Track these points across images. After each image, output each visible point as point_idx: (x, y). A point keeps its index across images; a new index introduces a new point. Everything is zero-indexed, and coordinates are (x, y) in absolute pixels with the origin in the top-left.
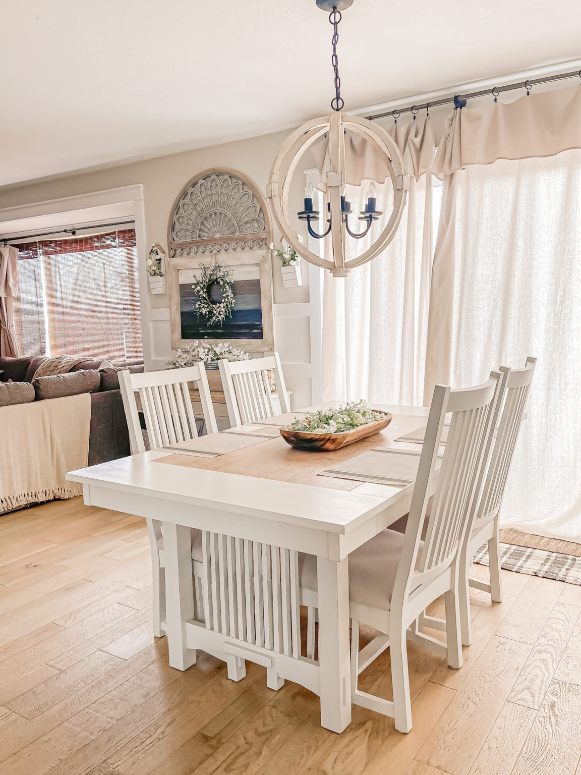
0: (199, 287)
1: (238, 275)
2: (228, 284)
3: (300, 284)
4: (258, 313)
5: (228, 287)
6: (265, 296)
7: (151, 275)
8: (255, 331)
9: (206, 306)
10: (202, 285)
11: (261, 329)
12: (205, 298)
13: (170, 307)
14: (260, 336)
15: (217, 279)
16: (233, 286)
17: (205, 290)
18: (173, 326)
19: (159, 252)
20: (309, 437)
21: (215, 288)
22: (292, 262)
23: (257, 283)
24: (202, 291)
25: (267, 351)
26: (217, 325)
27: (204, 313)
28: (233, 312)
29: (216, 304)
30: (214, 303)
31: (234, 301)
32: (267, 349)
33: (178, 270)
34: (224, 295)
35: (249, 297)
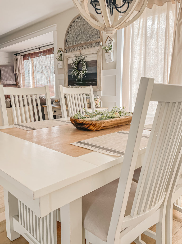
0: (74, 64)
1: (89, 59)
2: (85, 62)
3: (113, 60)
4: (95, 74)
5: (84, 64)
6: (99, 67)
7: (58, 61)
8: (94, 82)
9: (76, 72)
10: (75, 63)
11: (97, 81)
12: (76, 69)
13: (64, 74)
14: (96, 84)
15: (80, 60)
16: (86, 63)
17: (76, 65)
18: (65, 81)
19: (61, 51)
20: (81, 122)
21: (80, 65)
22: (110, 51)
23: (95, 62)
24: (75, 66)
25: (98, 91)
26: (80, 80)
27: (75, 75)
28: (86, 74)
29: (80, 71)
30: (79, 71)
31: (86, 70)
32: (98, 90)
33: (67, 58)
34: (83, 67)
35: (92, 68)
